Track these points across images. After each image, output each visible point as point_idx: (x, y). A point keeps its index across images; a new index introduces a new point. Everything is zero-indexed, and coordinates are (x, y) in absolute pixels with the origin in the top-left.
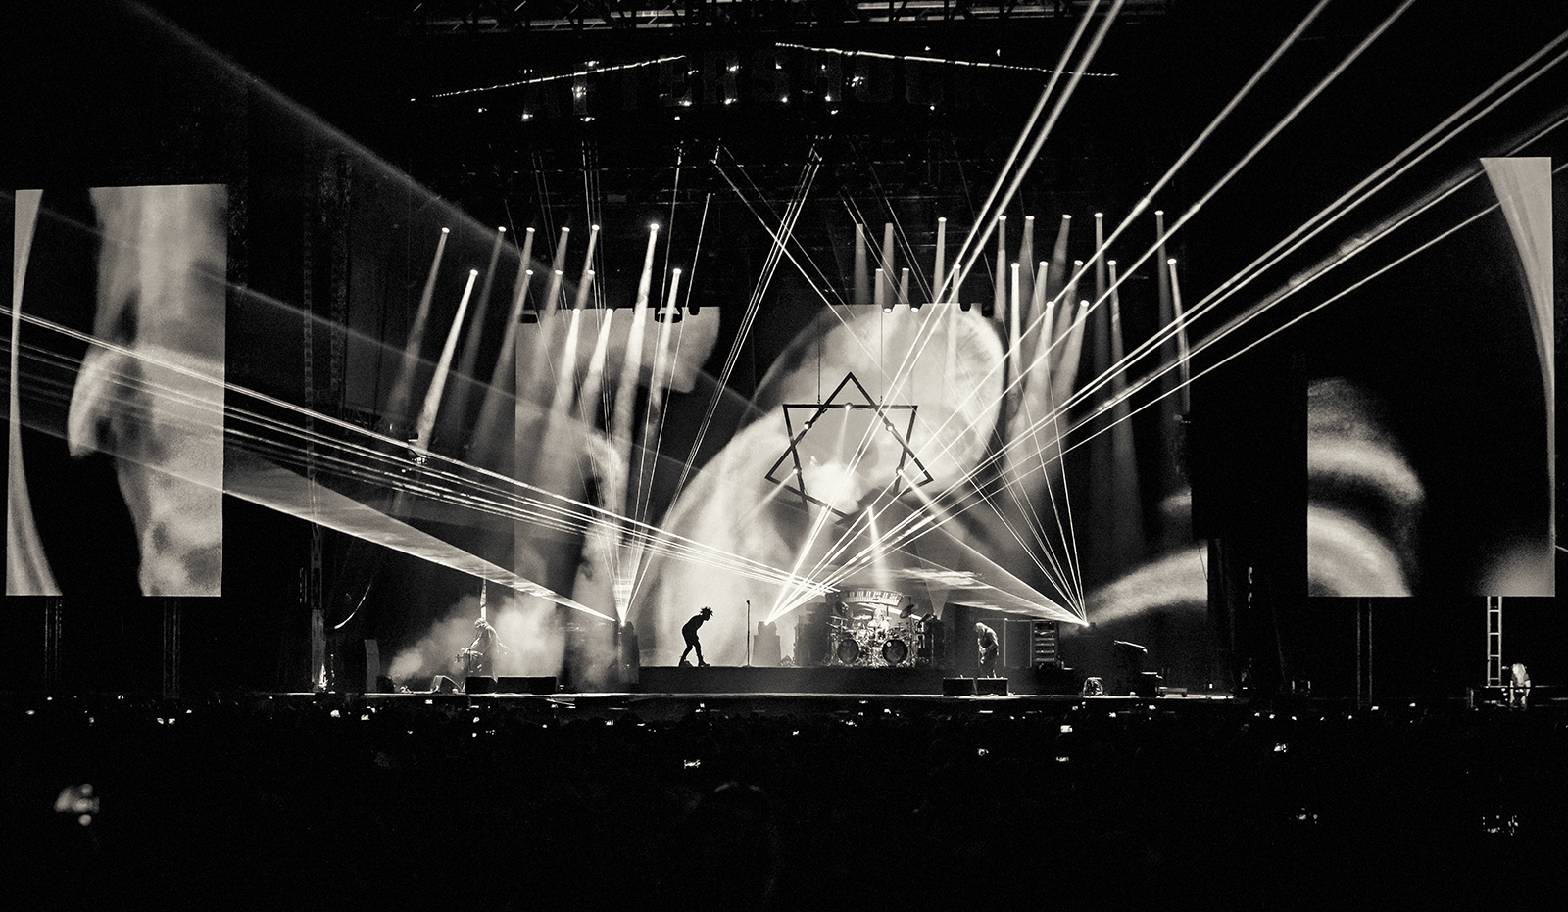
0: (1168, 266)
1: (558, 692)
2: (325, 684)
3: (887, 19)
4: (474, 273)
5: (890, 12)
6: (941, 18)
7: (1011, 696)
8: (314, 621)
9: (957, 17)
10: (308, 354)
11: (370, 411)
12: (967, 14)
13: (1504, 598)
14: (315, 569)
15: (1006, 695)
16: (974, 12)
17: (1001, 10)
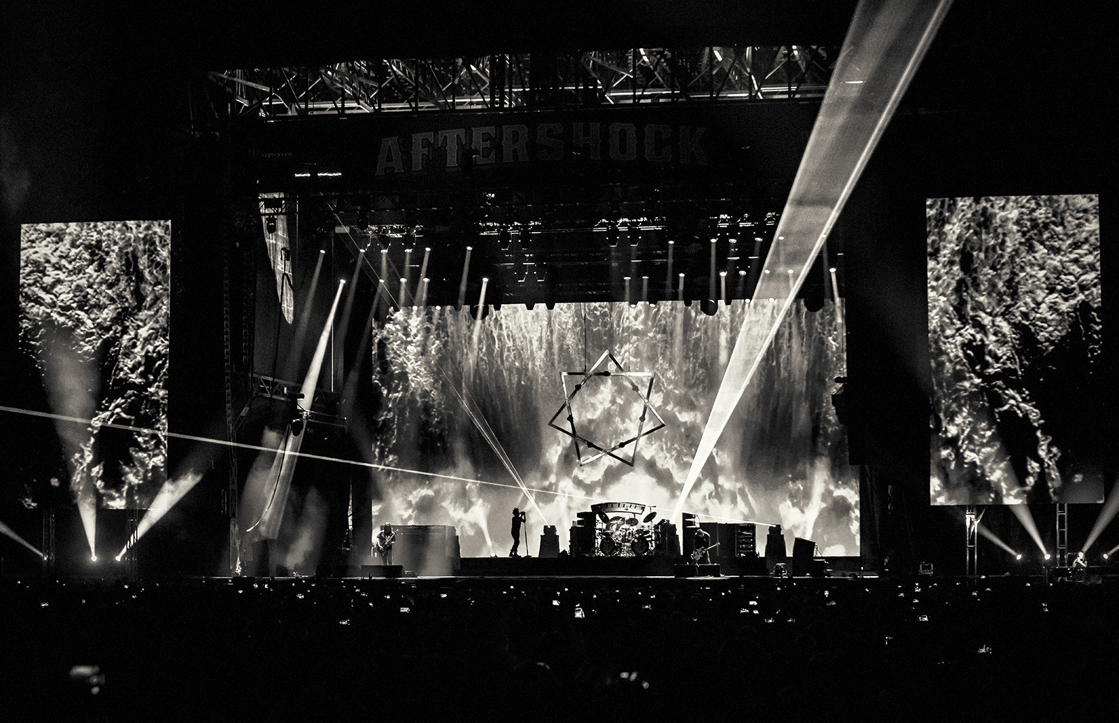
0: (830, 273)
1: (404, 577)
2: (239, 571)
3: (631, 101)
4: (343, 282)
5: (634, 97)
6: (670, 100)
7: (722, 577)
8: (232, 527)
9: (680, 100)
10: (227, 339)
11: (270, 379)
12: (687, 97)
13: (1068, 505)
14: (233, 490)
15: (719, 576)
16: (692, 96)
17: (712, 95)
